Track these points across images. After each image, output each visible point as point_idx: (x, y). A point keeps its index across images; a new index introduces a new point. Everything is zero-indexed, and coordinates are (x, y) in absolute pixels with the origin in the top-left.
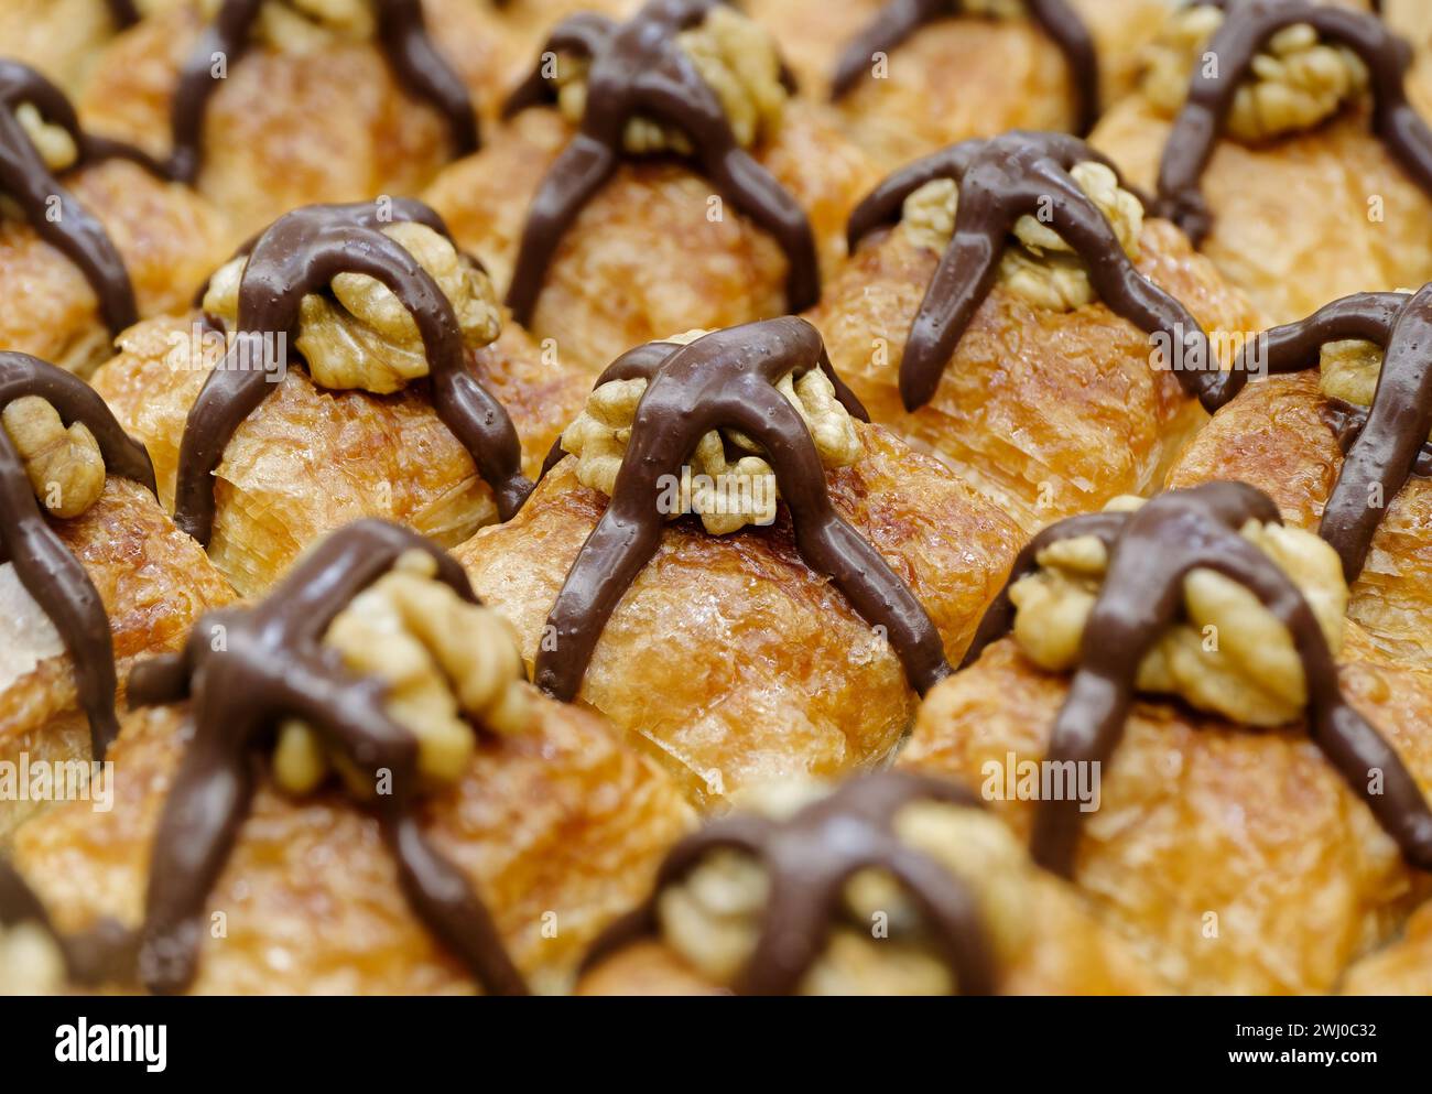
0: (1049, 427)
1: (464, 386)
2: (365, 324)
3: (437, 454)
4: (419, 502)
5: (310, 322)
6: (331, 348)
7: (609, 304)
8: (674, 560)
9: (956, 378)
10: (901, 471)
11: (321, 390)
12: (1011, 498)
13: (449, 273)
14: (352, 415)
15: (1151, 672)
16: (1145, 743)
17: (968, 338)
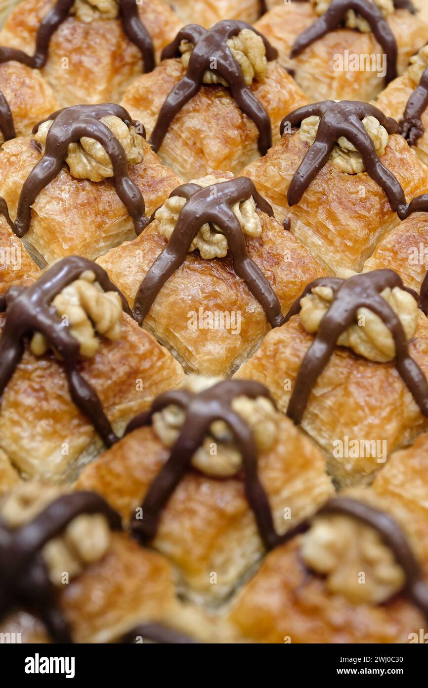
0: (339, 220)
1: (127, 182)
2: (91, 156)
3: (114, 206)
4: (106, 223)
5: (71, 153)
6: (78, 163)
7: (190, 143)
8: (188, 268)
9: (309, 196)
10: (278, 238)
11: (73, 178)
12: (322, 243)
13: (125, 138)
14: (83, 190)
15: (342, 340)
16: (336, 365)
17: (315, 182)
